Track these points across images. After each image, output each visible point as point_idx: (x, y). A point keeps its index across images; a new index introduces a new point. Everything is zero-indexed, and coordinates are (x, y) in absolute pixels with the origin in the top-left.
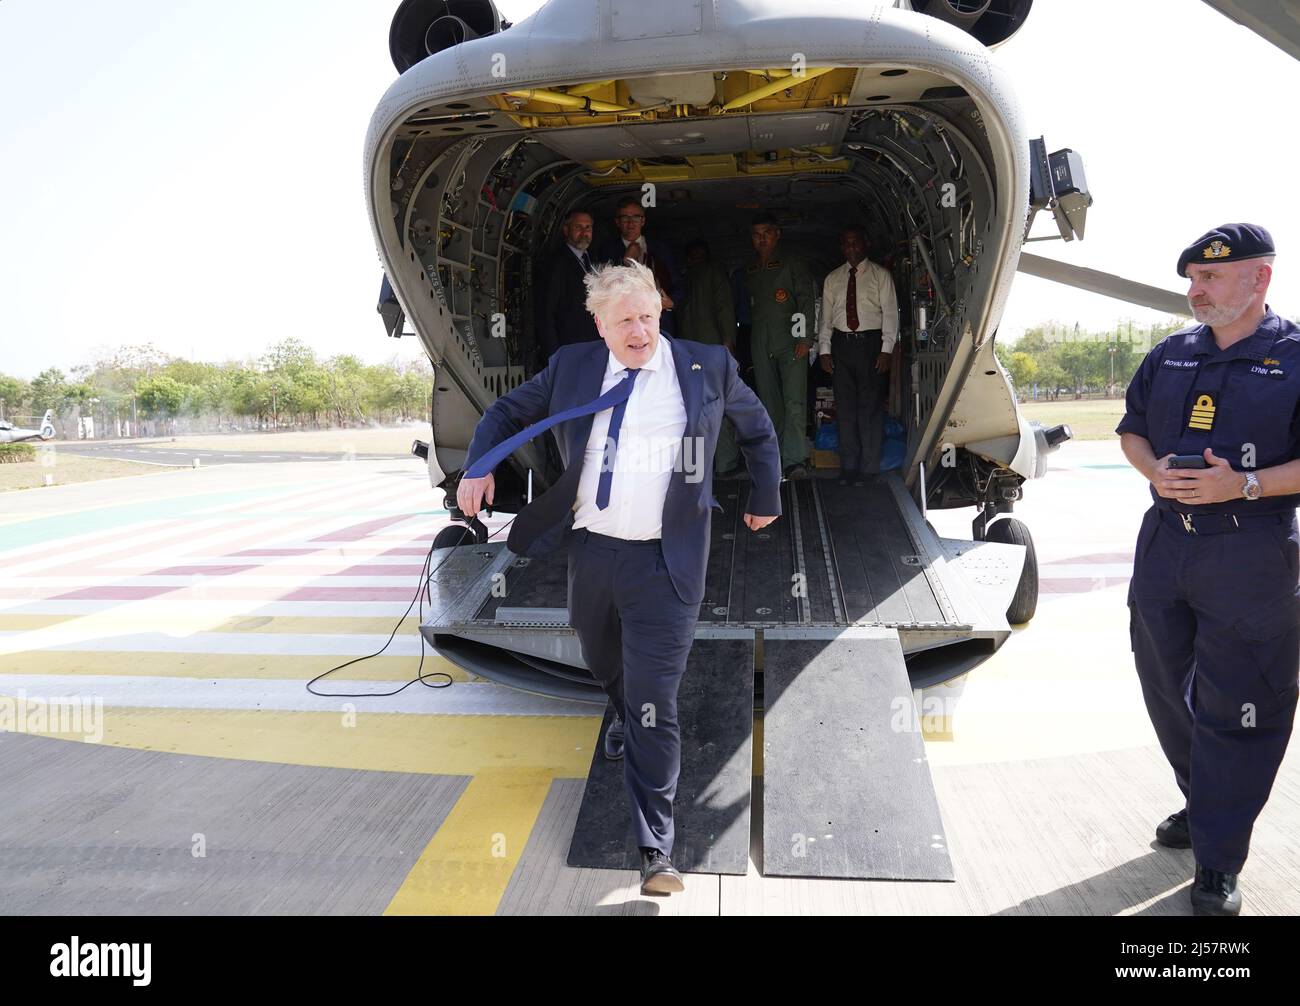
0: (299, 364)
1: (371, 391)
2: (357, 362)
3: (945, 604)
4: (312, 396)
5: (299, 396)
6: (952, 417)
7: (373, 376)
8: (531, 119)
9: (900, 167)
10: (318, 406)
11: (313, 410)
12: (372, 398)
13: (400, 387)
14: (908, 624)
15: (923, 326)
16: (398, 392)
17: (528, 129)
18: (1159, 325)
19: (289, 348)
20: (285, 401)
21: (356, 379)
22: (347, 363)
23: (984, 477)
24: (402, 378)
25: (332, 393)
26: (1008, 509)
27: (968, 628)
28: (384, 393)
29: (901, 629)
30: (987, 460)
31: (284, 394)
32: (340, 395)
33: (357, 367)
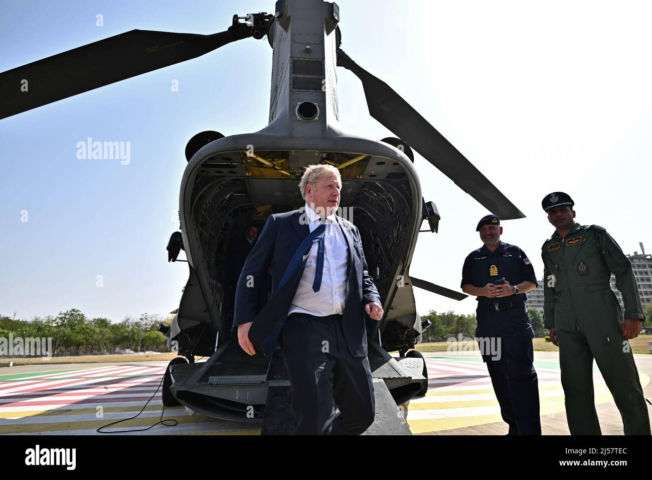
0: (76, 322)
1: (112, 336)
2: (107, 322)
3: (399, 371)
4: (80, 337)
5: (72, 338)
6: (392, 305)
7: (115, 328)
8: (249, 173)
9: (370, 215)
10: (82, 343)
11: (78, 345)
12: (112, 340)
13: (127, 334)
14: (387, 377)
15: (378, 274)
16: (127, 336)
17: (247, 176)
18: (444, 313)
19: (72, 314)
20: (64, 340)
21: (105, 330)
22: (101, 322)
23: (403, 334)
24: (130, 329)
25: (91, 336)
26: (413, 348)
27: (410, 378)
28: (119, 337)
29: (384, 379)
30: (404, 325)
31: (65, 336)
32: (95, 337)
33: (107, 324)
